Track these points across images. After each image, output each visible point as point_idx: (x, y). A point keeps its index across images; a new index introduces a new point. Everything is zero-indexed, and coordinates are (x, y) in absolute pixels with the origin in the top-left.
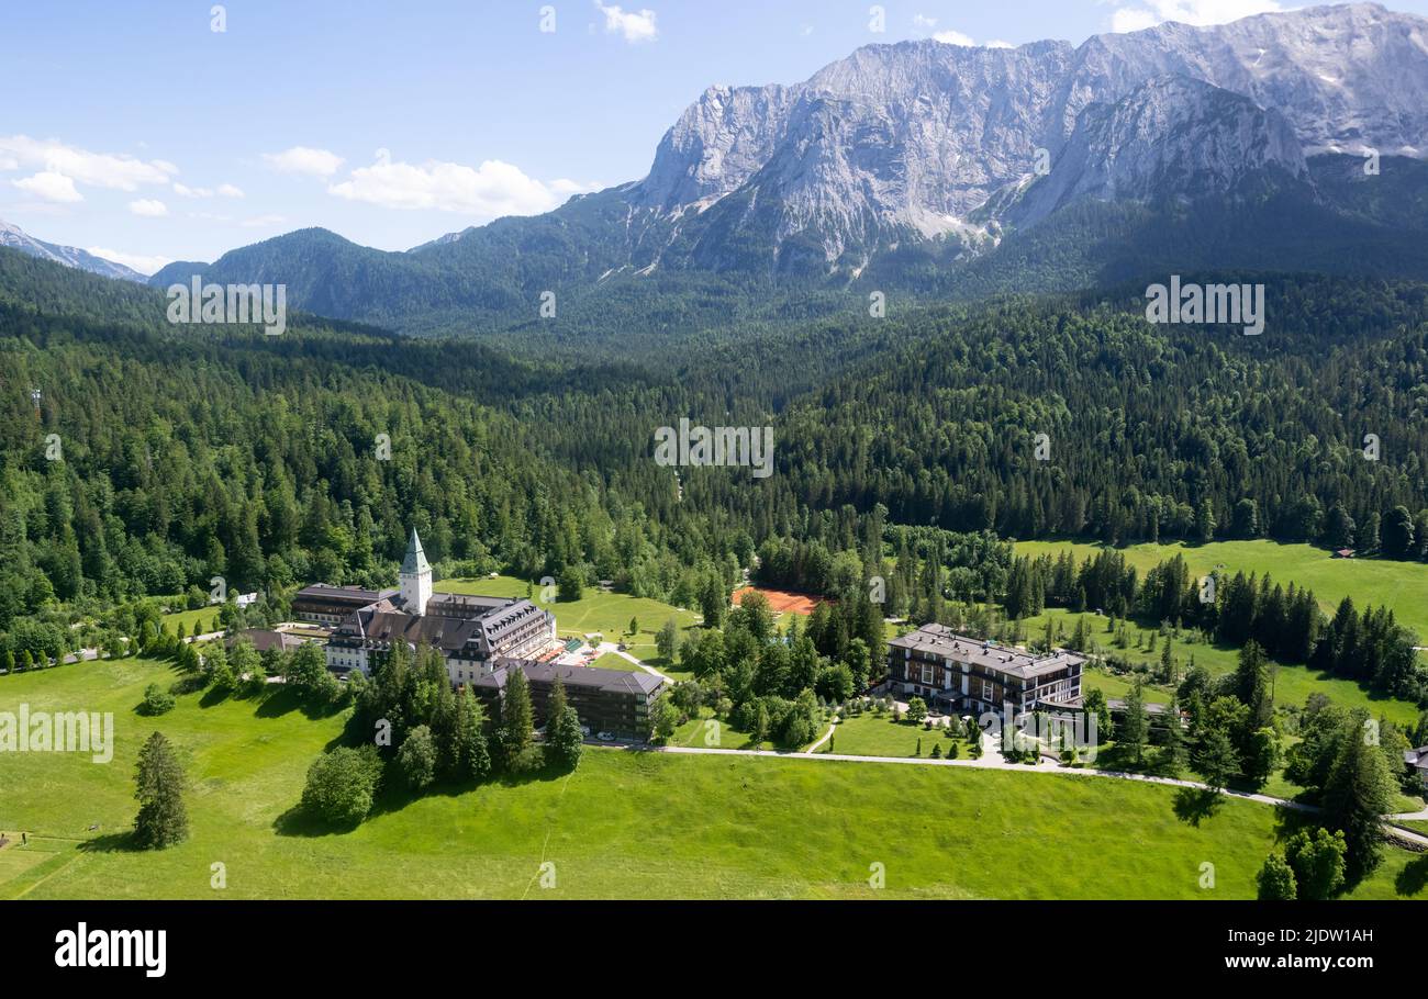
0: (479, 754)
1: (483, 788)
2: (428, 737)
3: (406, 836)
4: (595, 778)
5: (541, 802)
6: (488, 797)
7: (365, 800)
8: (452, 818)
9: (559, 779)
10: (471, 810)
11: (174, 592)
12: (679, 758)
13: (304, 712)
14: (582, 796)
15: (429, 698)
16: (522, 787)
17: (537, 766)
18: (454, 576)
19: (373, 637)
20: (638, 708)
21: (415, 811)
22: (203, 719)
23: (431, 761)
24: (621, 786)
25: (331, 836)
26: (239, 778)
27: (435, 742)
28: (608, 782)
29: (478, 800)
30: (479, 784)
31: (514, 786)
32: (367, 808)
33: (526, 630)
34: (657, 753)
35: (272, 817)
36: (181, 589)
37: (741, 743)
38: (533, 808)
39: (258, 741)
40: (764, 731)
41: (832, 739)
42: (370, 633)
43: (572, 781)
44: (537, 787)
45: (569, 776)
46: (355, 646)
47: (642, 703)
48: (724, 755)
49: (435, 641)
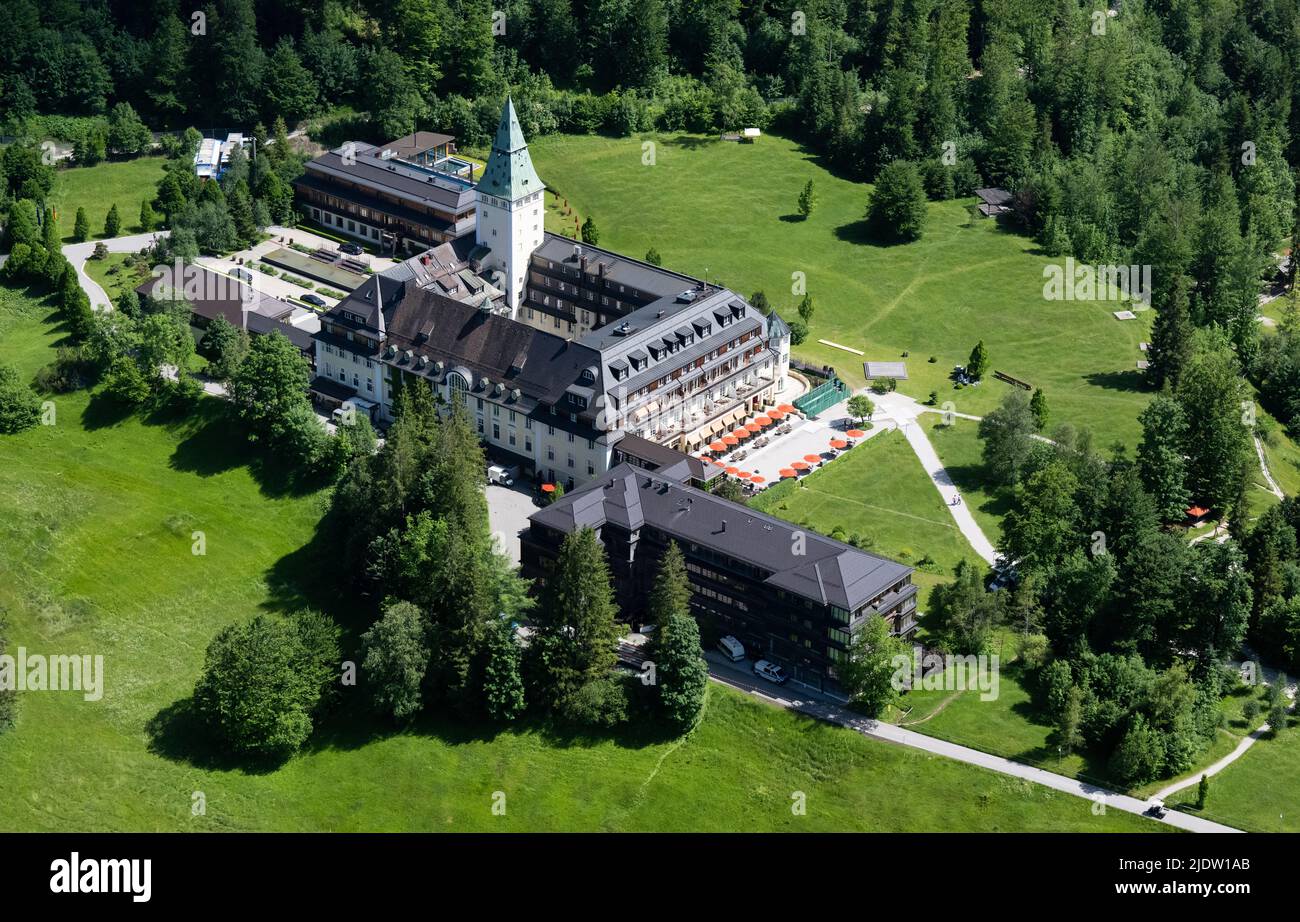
0: (505, 679)
1: (507, 738)
2: (417, 629)
3: (356, 807)
4: (718, 762)
5: (604, 791)
6: (513, 759)
7: (296, 722)
8: (440, 790)
9: (649, 749)
10: (477, 781)
11: (87, 111)
12: (891, 755)
13: (259, 475)
14: (682, 796)
15: (429, 547)
16: (578, 752)
17: (610, 719)
18: (661, 124)
19: (400, 340)
20: (834, 634)
21: (381, 761)
22: (84, 454)
23: (415, 676)
24: (762, 790)
25: (236, 774)
26: (120, 607)
27: (428, 640)
28: (741, 777)
29: (493, 762)
30: (499, 732)
31: (564, 745)
32: (302, 736)
33: (708, 365)
34: (848, 734)
35: (150, 711)
36: (102, 103)
37: (1021, 748)
38: (588, 800)
39: (166, 527)
40: (1074, 735)
41: (1203, 786)
42: (396, 327)
43: (673, 758)
44: (606, 757)
45: (673, 747)
46: (364, 350)
47: (842, 625)
48: (977, 770)
49: (511, 373)
